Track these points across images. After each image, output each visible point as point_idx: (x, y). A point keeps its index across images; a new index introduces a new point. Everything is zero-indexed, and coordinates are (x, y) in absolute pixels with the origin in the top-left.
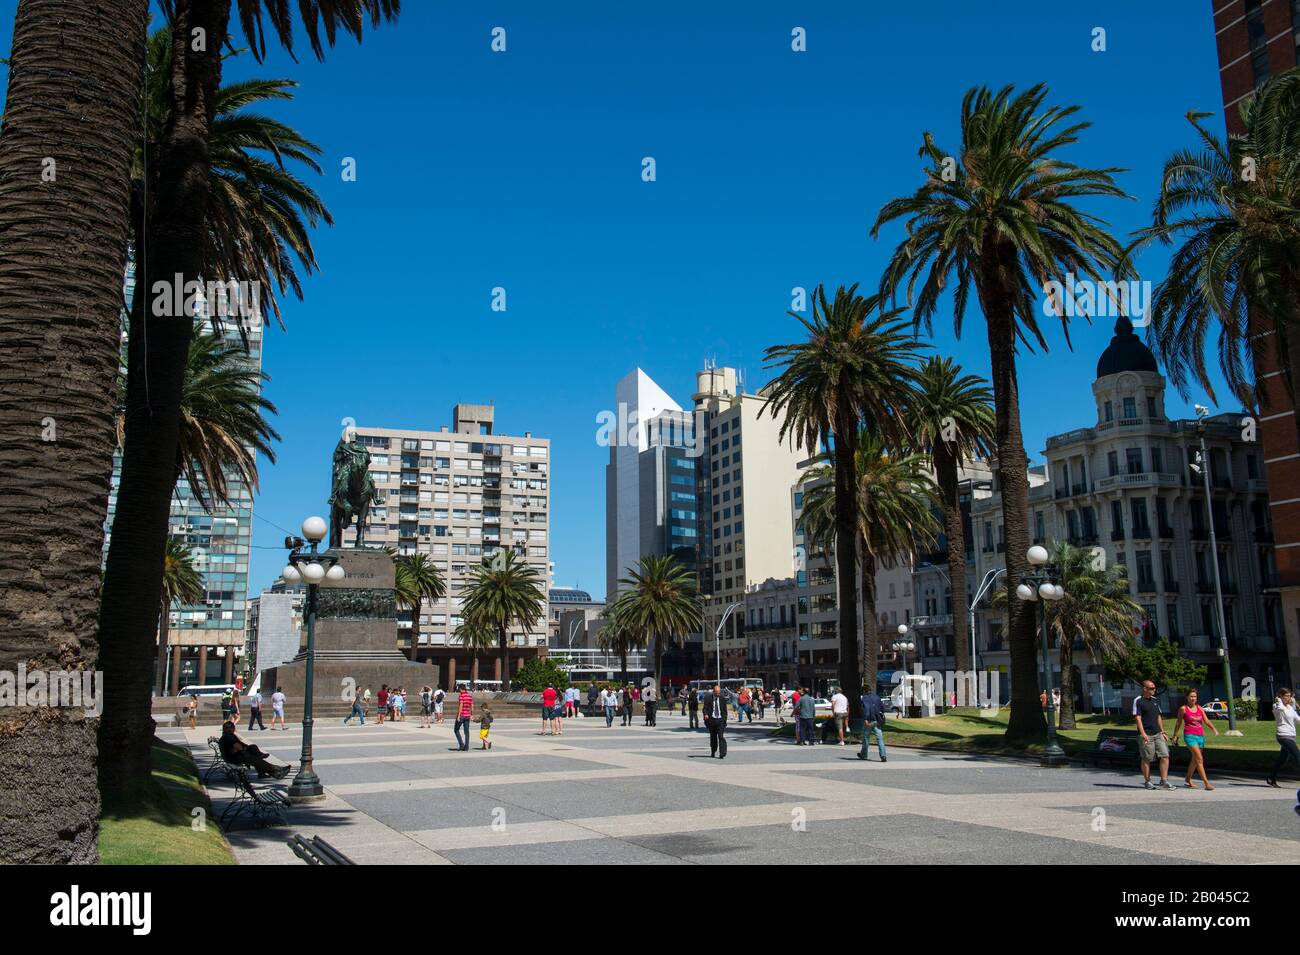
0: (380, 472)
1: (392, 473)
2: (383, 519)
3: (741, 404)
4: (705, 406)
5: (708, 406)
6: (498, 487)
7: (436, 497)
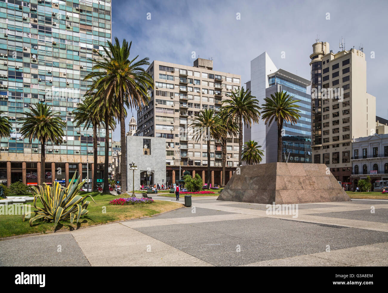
0: (170, 84)
1: (175, 85)
2: (172, 106)
3: (352, 52)
4: (319, 59)
5: (321, 58)
6: (221, 95)
7: (195, 98)
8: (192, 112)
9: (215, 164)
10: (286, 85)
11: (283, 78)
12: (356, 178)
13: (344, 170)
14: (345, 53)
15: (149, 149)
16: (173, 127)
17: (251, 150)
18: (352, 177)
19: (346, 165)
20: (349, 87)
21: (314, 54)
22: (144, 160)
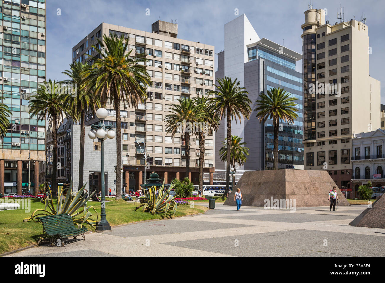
1: (130, 56)
3: (352, 26)
4: (313, 30)
5: (315, 30)
6: (188, 72)
7: (155, 75)
8: (151, 93)
9: (180, 163)
10: (271, 59)
11: (266, 49)
12: (358, 183)
13: (343, 173)
14: (344, 27)
15: (100, 143)
16: (127, 113)
17: (234, 148)
18: (352, 181)
19: (345, 167)
20: (349, 70)
21: (307, 24)
22: (94, 158)
